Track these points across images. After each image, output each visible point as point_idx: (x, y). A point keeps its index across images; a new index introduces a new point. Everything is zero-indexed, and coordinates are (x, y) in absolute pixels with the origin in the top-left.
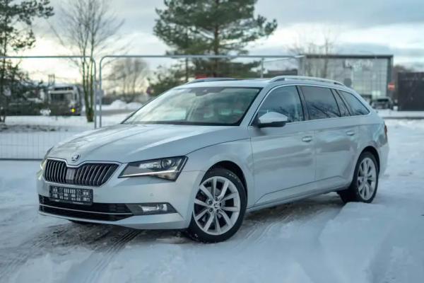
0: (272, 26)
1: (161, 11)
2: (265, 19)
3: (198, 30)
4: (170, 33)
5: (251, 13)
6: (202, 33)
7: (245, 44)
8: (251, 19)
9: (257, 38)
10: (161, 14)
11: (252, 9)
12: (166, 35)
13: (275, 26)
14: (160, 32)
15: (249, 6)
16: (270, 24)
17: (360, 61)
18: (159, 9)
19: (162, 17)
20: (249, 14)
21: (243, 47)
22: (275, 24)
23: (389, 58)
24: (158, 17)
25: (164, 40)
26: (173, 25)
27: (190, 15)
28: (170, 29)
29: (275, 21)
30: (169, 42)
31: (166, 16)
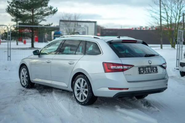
0: (56, 10)
1: (10, 2)
2: (53, 7)
3: (25, 11)
4: (13, 11)
5: (47, 5)
6: (27, 12)
7: (44, 17)
8: (47, 7)
9: (49, 15)
10: (10, 3)
11: (47, 3)
12: (11, 12)
13: (57, 10)
14: (9, 11)
15: (46, 2)
16: (55, 10)
17: (84, 24)
18: (9, 1)
19: (10, 5)
20: (46, 5)
21: (43, 18)
22: (57, 9)
23: (95, 22)
24: (8, 5)
25: (10, 14)
26: (14, 8)
27: (22, 4)
28: (13, 10)
29: (57, 8)
30: (12, 15)
31: (12, 4)
